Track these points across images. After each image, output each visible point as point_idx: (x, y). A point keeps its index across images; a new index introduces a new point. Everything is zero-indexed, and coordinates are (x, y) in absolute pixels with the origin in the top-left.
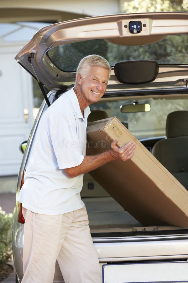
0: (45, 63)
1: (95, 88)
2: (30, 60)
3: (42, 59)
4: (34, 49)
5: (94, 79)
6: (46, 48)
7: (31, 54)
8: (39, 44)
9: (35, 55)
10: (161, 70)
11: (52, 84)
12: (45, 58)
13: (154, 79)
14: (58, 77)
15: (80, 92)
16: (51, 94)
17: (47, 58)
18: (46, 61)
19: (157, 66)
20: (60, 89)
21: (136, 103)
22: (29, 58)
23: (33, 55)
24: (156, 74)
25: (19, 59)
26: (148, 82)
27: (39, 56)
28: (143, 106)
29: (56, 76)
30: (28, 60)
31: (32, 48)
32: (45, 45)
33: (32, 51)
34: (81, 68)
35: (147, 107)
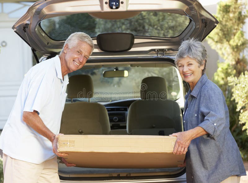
0: (37, 32)
1: (77, 59)
2: (25, 29)
3: (35, 29)
4: (28, 20)
5: (78, 52)
6: (39, 19)
7: (26, 24)
8: (32, 17)
9: (29, 26)
10: (136, 41)
11: (43, 51)
12: (38, 29)
13: (130, 48)
14: (48, 45)
15: (63, 59)
16: (43, 59)
17: (40, 28)
18: (38, 31)
19: (133, 38)
20: (51, 55)
21: (117, 69)
22: (24, 28)
23: (27, 25)
24: (132, 45)
25: (16, 28)
26: (125, 51)
27: (32, 26)
28: (122, 72)
29: (47, 44)
30: (23, 29)
31: (27, 20)
32: (38, 17)
33: (26, 22)
34: (70, 40)
35: (126, 73)
